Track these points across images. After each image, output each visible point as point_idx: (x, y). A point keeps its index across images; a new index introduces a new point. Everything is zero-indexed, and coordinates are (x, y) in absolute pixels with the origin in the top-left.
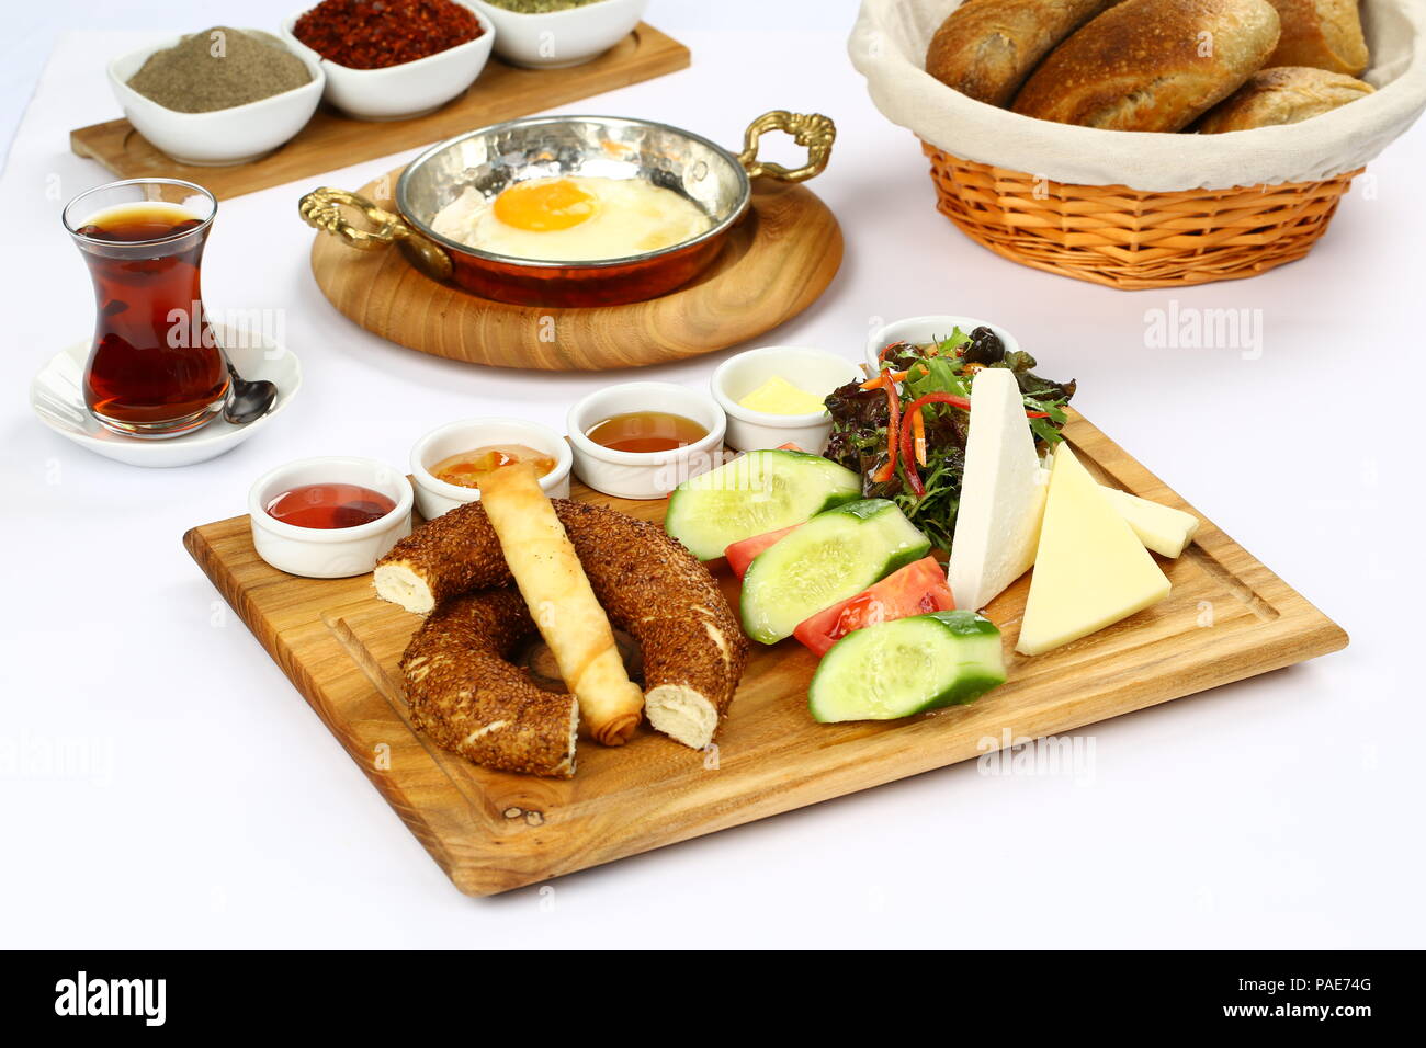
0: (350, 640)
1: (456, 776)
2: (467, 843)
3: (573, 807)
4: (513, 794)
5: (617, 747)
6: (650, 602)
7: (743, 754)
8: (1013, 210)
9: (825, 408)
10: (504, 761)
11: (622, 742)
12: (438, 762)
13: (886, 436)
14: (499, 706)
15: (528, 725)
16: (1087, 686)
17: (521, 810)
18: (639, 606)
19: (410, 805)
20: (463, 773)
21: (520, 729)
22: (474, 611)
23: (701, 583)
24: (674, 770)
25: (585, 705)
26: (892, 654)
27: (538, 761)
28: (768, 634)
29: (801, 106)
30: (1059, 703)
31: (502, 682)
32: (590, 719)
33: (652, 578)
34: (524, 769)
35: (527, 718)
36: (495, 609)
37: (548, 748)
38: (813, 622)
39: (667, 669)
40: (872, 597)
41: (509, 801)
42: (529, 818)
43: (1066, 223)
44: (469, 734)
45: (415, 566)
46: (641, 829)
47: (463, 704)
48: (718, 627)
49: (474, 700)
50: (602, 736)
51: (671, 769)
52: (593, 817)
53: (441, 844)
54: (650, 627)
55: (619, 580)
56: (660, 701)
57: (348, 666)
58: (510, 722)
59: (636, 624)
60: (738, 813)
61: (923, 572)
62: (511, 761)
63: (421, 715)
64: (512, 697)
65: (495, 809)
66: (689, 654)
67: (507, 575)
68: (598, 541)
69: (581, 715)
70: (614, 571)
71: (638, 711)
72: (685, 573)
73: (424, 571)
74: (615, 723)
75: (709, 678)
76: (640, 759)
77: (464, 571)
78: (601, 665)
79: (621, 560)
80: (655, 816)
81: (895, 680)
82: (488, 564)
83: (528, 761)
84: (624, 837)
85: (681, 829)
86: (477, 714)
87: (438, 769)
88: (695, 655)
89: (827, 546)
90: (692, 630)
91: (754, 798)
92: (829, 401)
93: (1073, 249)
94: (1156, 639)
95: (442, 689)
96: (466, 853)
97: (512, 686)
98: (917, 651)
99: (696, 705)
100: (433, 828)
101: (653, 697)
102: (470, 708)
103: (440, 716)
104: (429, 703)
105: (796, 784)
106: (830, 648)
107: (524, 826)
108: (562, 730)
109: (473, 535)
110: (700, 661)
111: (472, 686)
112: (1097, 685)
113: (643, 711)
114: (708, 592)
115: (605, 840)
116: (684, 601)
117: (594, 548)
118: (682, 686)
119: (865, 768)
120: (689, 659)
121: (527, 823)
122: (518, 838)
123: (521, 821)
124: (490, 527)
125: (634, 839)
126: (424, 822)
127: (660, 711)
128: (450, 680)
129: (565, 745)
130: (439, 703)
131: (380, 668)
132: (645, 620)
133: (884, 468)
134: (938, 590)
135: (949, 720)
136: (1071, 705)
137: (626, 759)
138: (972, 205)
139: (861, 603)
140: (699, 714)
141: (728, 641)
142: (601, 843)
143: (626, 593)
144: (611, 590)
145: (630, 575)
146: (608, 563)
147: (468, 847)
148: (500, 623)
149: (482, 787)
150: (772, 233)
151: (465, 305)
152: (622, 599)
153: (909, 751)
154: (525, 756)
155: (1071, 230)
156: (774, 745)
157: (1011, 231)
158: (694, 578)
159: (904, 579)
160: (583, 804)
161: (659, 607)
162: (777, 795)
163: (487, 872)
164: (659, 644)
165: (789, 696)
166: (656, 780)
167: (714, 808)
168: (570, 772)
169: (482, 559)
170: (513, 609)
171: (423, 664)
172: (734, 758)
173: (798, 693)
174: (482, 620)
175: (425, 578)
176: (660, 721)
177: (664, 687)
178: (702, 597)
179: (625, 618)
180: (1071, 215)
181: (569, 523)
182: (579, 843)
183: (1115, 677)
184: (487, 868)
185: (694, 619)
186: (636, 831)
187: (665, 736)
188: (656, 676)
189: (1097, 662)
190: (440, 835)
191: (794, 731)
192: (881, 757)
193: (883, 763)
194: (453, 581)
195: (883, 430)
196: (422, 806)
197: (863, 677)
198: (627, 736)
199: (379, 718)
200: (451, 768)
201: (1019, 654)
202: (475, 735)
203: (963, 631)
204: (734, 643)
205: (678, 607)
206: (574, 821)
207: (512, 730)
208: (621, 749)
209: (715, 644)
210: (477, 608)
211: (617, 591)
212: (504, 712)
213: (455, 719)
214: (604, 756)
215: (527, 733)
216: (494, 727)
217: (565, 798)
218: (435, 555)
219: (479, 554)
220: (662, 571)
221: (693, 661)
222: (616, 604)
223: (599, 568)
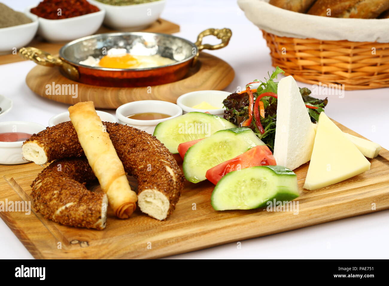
1: (52, 230)
3: (102, 240)
4: (76, 235)
5: (125, 219)
6: (142, 160)
7: (181, 222)
8: (302, 58)
9: (223, 105)
10: (72, 221)
11: (127, 217)
12: (44, 225)
13: (248, 110)
14: (71, 196)
15: (83, 204)
16: (335, 200)
17: (79, 241)
18: (137, 162)
19: (29, 239)
20: (55, 229)
21: (80, 206)
22: (65, 166)
23: (165, 152)
24: (150, 227)
25: (111, 200)
26: (248, 181)
27: (87, 220)
28: (195, 179)
30: (323, 206)
31: (73, 187)
32: (113, 205)
33: (143, 150)
34: (81, 225)
35: (83, 201)
36: (75, 166)
38: (214, 170)
39: (147, 183)
40: (240, 159)
41: (74, 238)
42: (82, 244)
43: (323, 61)
44: (57, 209)
45: (39, 143)
46: (132, 249)
47: (55, 196)
48: (171, 168)
49: (60, 194)
50: (118, 213)
51: (148, 227)
52: (111, 244)
53: (40, 253)
54: (141, 170)
55: (129, 151)
56: (144, 198)
58: (75, 203)
59: (136, 170)
60: (177, 244)
62: (75, 221)
63: (38, 204)
64: (77, 193)
65: (67, 241)
66: (158, 177)
67: (81, 151)
68: (121, 136)
70: (127, 148)
71: (134, 201)
72: (158, 148)
73: (43, 144)
74: (123, 207)
75: (166, 187)
76: (135, 224)
77: (61, 147)
78: (118, 182)
79: (130, 143)
80: (139, 243)
81: (249, 193)
82: (72, 145)
83: (83, 220)
84: (125, 252)
86: (61, 199)
87: (44, 227)
88: (160, 177)
89: (221, 144)
90: (159, 168)
91: (185, 238)
92: (225, 102)
93: (326, 73)
94: (364, 185)
95: (47, 191)
97: (77, 189)
98: (259, 181)
99: (160, 199)
100: (37, 247)
101: (141, 196)
102: (58, 197)
103: (45, 203)
104: (41, 197)
105: (204, 233)
106: (220, 180)
107: (79, 247)
108: (98, 206)
109: (66, 132)
110: (163, 180)
111: (59, 189)
112: (339, 200)
113: (137, 203)
114: (168, 156)
115: (115, 253)
116: (157, 158)
117: (119, 139)
118: (154, 190)
119: (236, 228)
120: (157, 179)
121: (81, 246)
122: (75, 251)
123: (78, 245)
124: (74, 129)
125: (129, 253)
126: (34, 245)
127: (144, 203)
128: (50, 187)
129: (100, 212)
130: (45, 197)
131: (25, 193)
132: (140, 167)
133: (247, 121)
134: (269, 157)
136: (328, 207)
137: (128, 224)
138: (285, 59)
139: (236, 162)
140: (161, 203)
141: (175, 173)
142: (113, 254)
143: (132, 157)
144: (125, 156)
145: (134, 149)
146: (125, 145)
147: (52, 254)
148: (77, 171)
149: (62, 233)
152: (130, 159)
153: (256, 222)
154: (82, 218)
155: (325, 65)
156: (195, 219)
157: (301, 68)
158: (162, 150)
160: (107, 239)
161: (146, 161)
165: (203, 203)
166: (141, 231)
167: (167, 241)
168: (102, 226)
169: (70, 142)
170: (84, 167)
171: (39, 183)
172: (177, 223)
173: (207, 202)
174: (69, 169)
175: (43, 148)
176: (145, 208)
177: (146, 191)
178: (165, 157)
179: (131, 168)
180: (324, 58)
181: (109, 129)
183: (348, 198)
185: (160, 164)
186: (130, 249)
187: (146, 215)
188: (142, 187)
189: (339, 193)
190: (40, 250)
191: (204, 215)
192: (244, 224)
193: (244, 226)
194: (56, 151)
195: (246, 108)
198: (130, 214)
200: (50, 227)
201: (305, 189)
202: (60, 209)
203: (280, 173)
204: (178, 174)
205: (154, 160)
206: (102, 245)
207: (76, 206)
208: (127, 220)
209: (169, 174)
210: (68, 165)
211: (128, 156)
212: (73, 199)
213: (51, 203)
214: (118, 223)
215: (83, 208)
216: (68, 205)
217: (99, 237)
218: (49, 139)
219: (68, 140)
220: (147, 147)
221: (159, 179)
222: (128, 162)
223: (121, 147)
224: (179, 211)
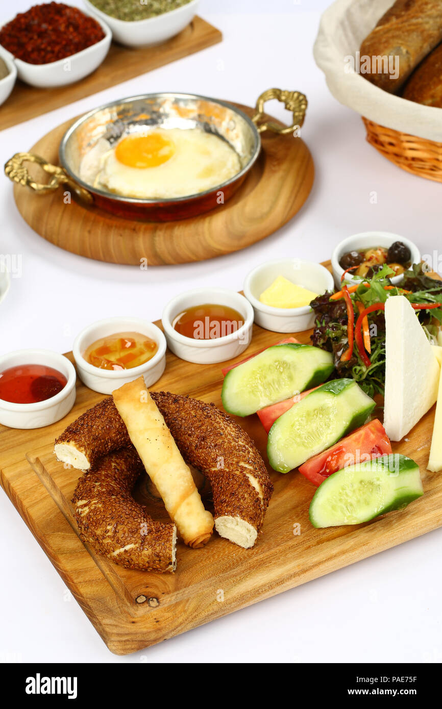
0: (43, 472)
1: (107, 572)
2: (115, 623)
3: (176, 593)
4: (141, 585)
5: (200, 549)
7: (273, 551)
8: (411, 149)
10: (135, 565)
11: (204, 546)
13: (347, 331)
14: (130, 535)
15: (147, 547)
17: (146, 597)
18: (209, 461)
20: (111, 570)
21: (143, 549)
22: (113, 464)
24: (233, 564)
25: (180, 527)
26: (357, 486)
27: (154, 567)
28: (284, 467)
29: (287, 86)
31: (131, 520)
33: (216, 445)
34: (147, 570)
35: (147, 543)
37: (160, 561)
38: (310, 466)
39: (227, 506)
41: (139, 591)
42: (151, 602)
44: (114, 551)
45: (78, 445)
47: (109, 534)
48: (255, 477)
49: (115, 532)
50: (191, 544)
51: (231, 563)
52: (188, 601)
53: (104, 625)
54: (216, 475)
55: (197, 446)
56: (224, 523)
57: (42, 493)
58: (137, 545)
59: (207, 472)
60: (271, 592)
61: (373, 433)
62: (138, 566)
65: (131, 596)
66: (239, 497)
68: (183, 421)
69: (179, 534)
70: (194, 440)
71: (211, 530)
72: (235, 441)
73: (83, 448)
74: (198, 539)
75: (252, 511)
76: (213, 556)
77: (107, 444)
78: (188, 504)
79: (197, 433)
81: (359, 501)
82: (120, 438)
83: (149, 567)
85: (239, 605)
86: (118, 540)
88: (243, 497)
89: (315, 412)
90: (240, 480)
92: (312, 303)
95: (97, 524)
96: (115, 631)
97: (137, 521)
98: (371, 483)
99: (245, 527)
100: (95, 612)
101: (219, 521)
102: (114, 537)
103: (96, 538)
104: (90, 530)
105: (304, 571)
107: (148, 608)
108: (167, 550)
109: (111, 422)
110: (246, 501)
111: (114, 523)
113: (214, 529)
114: (249, 452)
116: (235, 459)
117: (181, 426)
118: (236, 517)
119: (344, 557)
120: (239, 500)
121: (150, 606)
122: (145, 618)
123: (146, 605)
126: (90, 608)
127: (223, 527)
128: (101, 518)
129: (170, 558)
130: (96, 531)
131: (61, 493)
132: (213, 470)
133: (347, 351)
134: (382, 442)
135: (391, 521)
137: (206, 556)
138: (387, 143)
139: (337, 453)
140: (246, 531)
141: (261, 485)
143: (201, 453)
144: (192, 451)
145: (203, 443)
146: (190, 435)
147: (116, 626)
148: (128, 470)
149: (123, 580)
150: (274, 166)
151: (101, 224)
152: (199, 457)
153: (369, 545)
154: (147, 564)
157: (410, 158)
158: (240, 443)
159: (362, 437)
160: (181, 591)
162: (294, 579)
163: (128, 642)
164: (221, 488)
165: (297, 506)
166: (224, 571)
167: (258, 591)
168: (173, 571)
169: (116, 436)
170: (136, 458)
171: (85, 505)
172: (267, 553)
173: (302, 504)
174: (118, 470)
175: (84, 452)
176: (223, 533)
177: (226, 517)
178: (245, 457)
179: (201, 467)
182: (180, 620)
184: (128, 641)
185: (241, 472)
187: (227, 540)
188: (221, 510)
190: (100, 618)
192: (353, 549)
194: (100, 451)
195: (345, 327)
196: (88, 596)
197: (340, 500)
198: (206, 543)
199: (61, 531)
201: (429, 473)
202: (117, 551)
204: (265, 485)
205: (232, 464)
206: (177, 604)
207: (139, 549)
208: (202, 549)
209: (254, 488)
210: (115, 462)
211: (196, 452)
212: (133, 539)
213: (106, 541)
216: (128, 547)
217: (171, 588)
218: (89, 437)
219: (114, 433)
220: (221, 441)
221: (242, 501)
222: (196, 459)
223: (184, 438)
224: (268, 525)
